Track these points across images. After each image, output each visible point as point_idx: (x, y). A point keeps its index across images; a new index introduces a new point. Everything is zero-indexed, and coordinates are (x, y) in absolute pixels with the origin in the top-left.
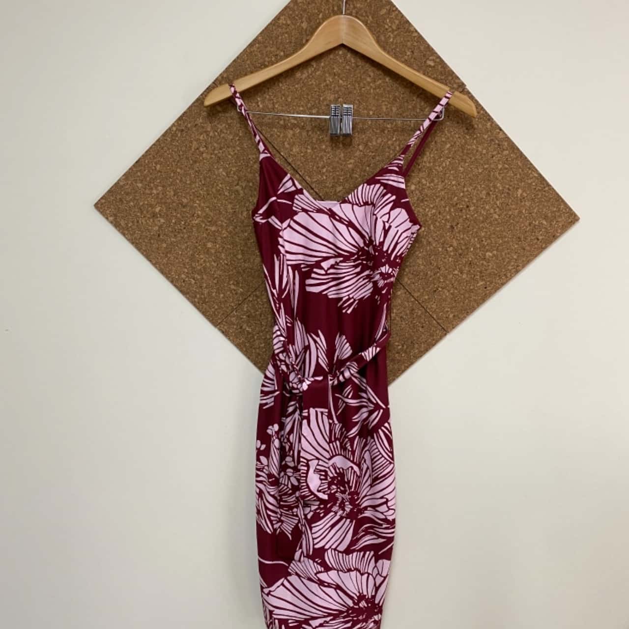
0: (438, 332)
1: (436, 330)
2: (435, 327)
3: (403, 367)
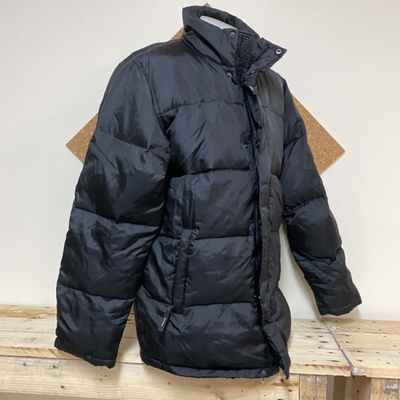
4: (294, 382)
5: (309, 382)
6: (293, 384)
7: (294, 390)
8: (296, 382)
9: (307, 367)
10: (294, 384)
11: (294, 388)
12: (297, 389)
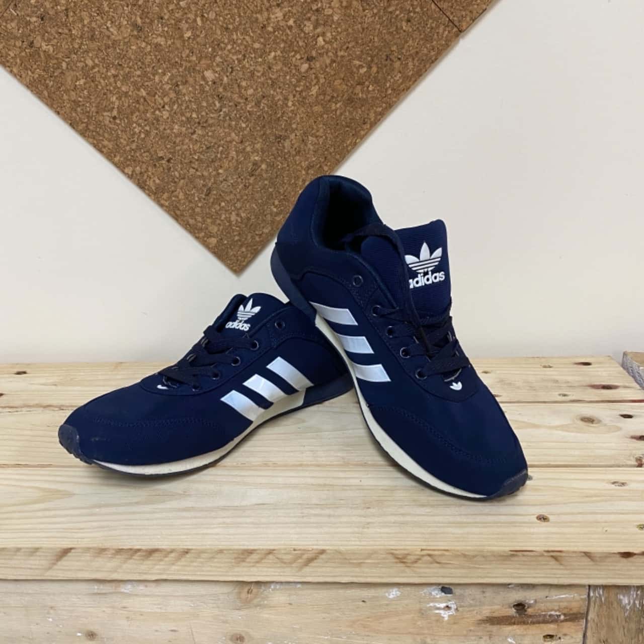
0: (441, 30)
1: (438, 27)
2: (434, 19)
3: (372, 115)
4: (565, 611)
5: (624, 608)
6: (562, 617)
7: (565, 635)
8: (575, 611)
9: (624, 560)
10: (565, 615)
11: (565, 630)
12: (577, 631)
